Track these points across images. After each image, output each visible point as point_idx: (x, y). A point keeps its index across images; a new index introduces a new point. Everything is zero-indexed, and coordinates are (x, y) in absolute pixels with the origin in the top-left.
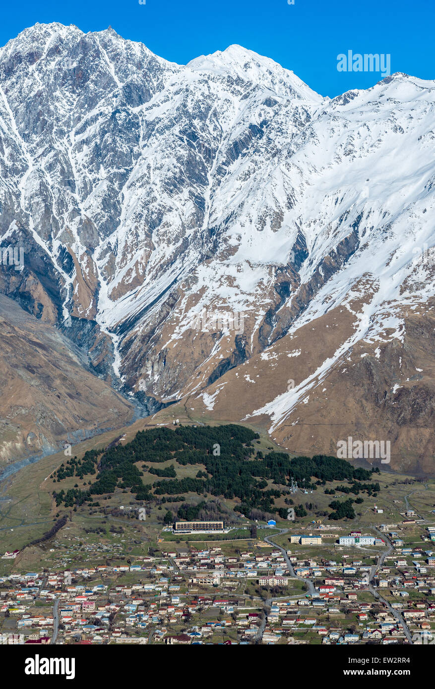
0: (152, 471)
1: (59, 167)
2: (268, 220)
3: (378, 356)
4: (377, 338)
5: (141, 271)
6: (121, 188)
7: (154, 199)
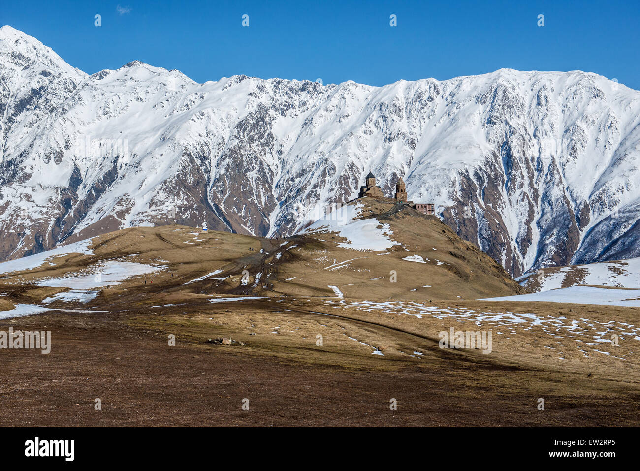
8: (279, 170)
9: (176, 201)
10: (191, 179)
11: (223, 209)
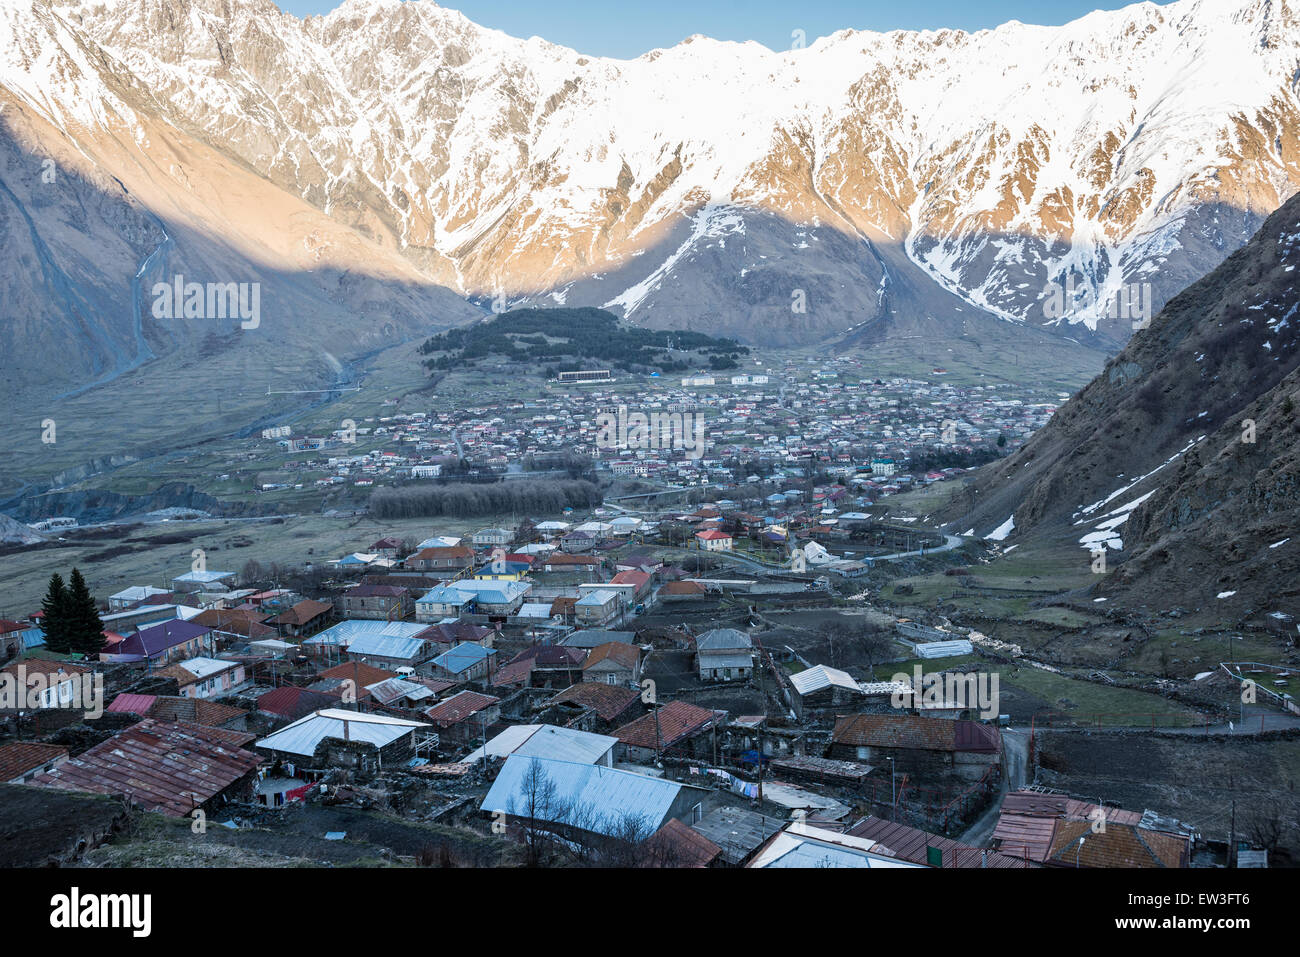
0: (522, 340)
1: (387, 117)
2: (594, 154)
3: (723, 246)
4: (719, 233)
5: (473, 207)
6: (447, 137)
7: (481, 144)
8: (916, 148)
9: (770, 189)
10: (789, 162)
11: (839, 202)
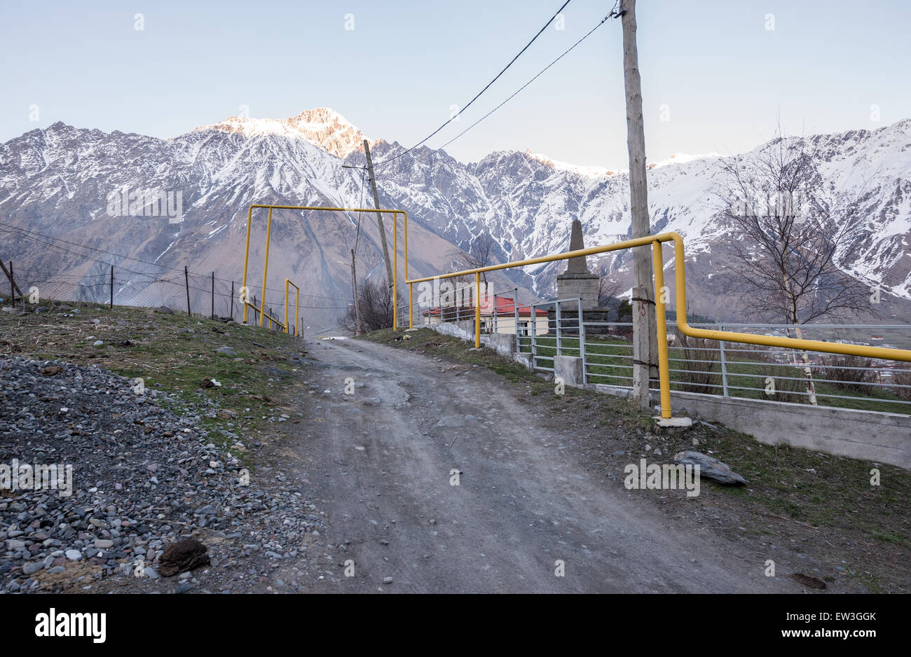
1: (504, 207)
2: (614, 217)
3: (695, 260)
4: (693, 253)
5: (546, 249)
6: (534, 215)
7: (552, 217)
